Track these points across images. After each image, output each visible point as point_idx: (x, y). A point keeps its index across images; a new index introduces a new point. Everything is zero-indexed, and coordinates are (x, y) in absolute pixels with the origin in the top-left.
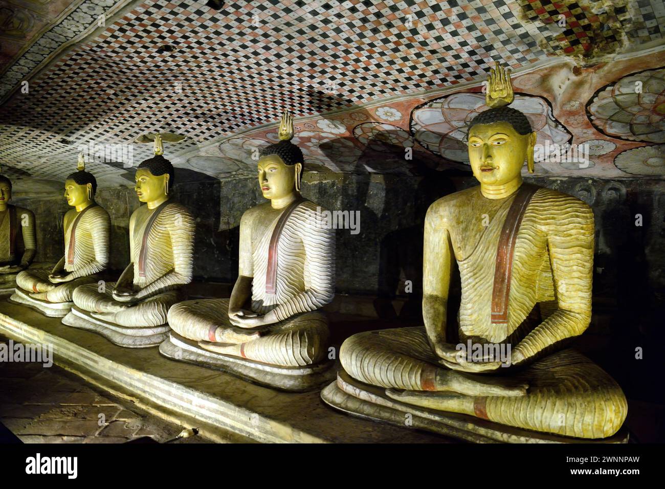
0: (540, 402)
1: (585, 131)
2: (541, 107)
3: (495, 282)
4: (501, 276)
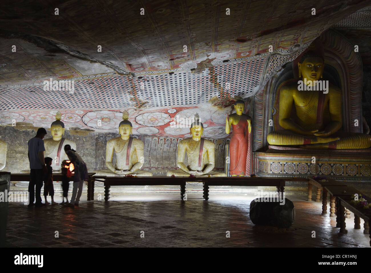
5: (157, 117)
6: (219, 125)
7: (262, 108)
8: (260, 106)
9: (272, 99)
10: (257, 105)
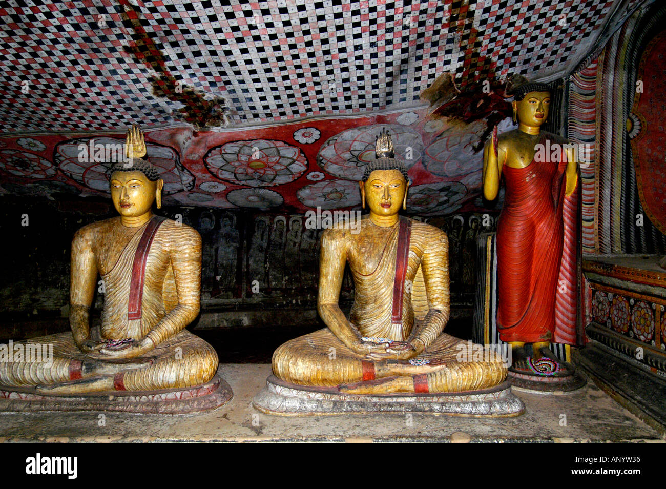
0: (162, 367)
1: (204, 175)
2: (171, 154)
3: (131, 289)
4: (136, 284)
5: (267, 156)
6: (442, 180)
7: (595, 117)
8: (587, 111)
9: (624, 86)
10: (575, 108)
